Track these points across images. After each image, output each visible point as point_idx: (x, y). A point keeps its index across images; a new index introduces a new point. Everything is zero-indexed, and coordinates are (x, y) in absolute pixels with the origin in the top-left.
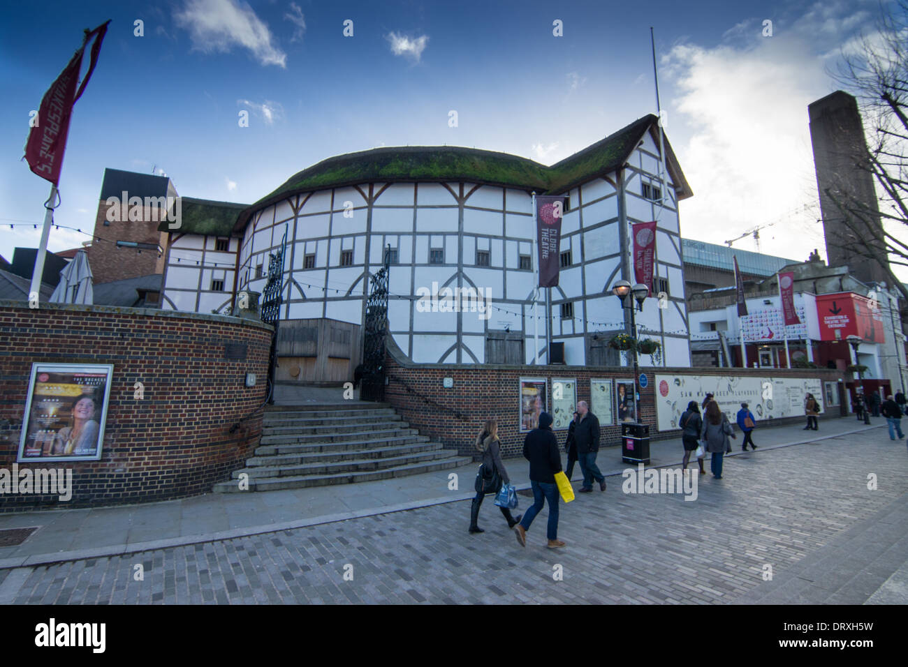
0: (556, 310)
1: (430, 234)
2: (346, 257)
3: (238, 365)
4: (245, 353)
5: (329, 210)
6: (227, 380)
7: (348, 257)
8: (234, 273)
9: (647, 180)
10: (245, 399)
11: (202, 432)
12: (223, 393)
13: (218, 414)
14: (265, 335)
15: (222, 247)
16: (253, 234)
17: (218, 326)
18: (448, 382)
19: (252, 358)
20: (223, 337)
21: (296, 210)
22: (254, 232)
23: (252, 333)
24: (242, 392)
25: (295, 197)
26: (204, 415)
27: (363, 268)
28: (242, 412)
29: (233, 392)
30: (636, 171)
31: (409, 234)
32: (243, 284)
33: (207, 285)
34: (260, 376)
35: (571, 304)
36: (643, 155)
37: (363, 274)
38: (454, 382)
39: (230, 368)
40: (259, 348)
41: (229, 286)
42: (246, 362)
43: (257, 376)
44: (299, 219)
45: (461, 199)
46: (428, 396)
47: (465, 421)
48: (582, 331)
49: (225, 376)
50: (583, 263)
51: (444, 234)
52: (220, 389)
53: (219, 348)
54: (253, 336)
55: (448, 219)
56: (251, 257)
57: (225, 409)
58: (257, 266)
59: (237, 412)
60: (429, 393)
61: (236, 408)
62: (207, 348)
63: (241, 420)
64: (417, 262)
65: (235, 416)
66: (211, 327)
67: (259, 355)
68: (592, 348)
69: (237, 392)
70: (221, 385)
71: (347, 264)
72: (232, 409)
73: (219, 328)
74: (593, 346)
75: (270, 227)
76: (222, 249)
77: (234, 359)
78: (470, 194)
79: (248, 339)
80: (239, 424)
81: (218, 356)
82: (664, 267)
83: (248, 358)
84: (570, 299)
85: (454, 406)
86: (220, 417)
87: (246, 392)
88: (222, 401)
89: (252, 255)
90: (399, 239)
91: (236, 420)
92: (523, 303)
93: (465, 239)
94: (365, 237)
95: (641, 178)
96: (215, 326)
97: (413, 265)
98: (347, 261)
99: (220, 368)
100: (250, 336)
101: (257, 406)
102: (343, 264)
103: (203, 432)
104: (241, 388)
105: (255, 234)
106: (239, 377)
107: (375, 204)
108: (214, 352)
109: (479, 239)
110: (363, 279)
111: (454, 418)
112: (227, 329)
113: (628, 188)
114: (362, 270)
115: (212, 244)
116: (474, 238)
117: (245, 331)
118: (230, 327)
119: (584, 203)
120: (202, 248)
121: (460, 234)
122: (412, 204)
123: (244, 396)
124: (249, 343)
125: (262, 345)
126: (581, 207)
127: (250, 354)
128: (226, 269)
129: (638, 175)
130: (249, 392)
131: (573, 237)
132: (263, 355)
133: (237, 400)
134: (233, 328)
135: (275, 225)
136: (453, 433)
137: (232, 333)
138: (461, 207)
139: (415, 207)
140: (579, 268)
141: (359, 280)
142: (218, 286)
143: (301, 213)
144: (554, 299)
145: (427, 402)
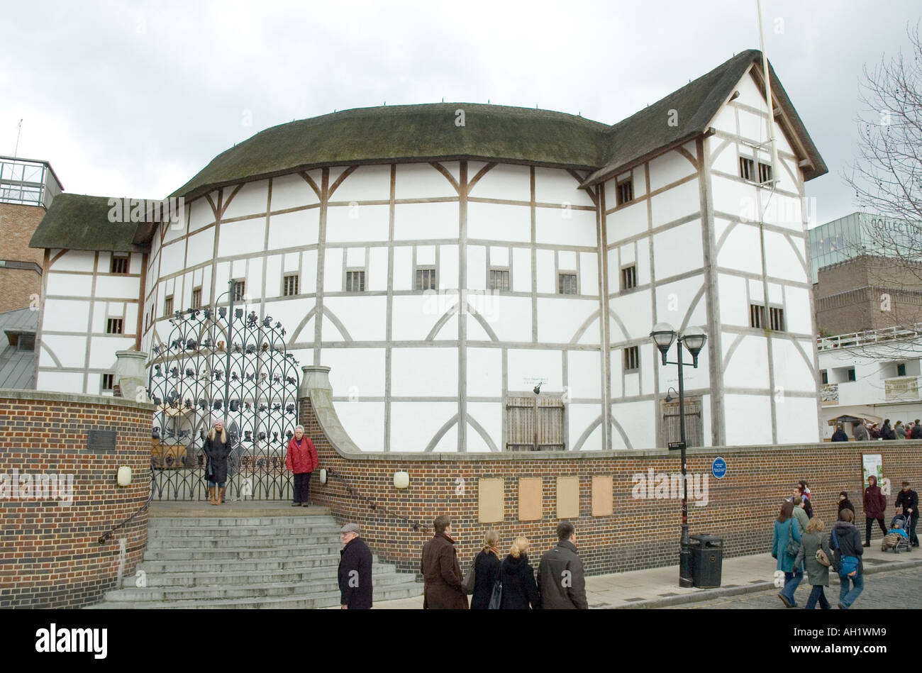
0: (617, 357)
1: (415, 243)
2: (289, 283)
3: (105, 457)
4: (114, 442)
5: (265, 211)
6: (92, 477)
7: (292, 282)
8: (136, 305)
9: (748, 152)
10: (118, 502)
11: (63, 542)
12: (88, 493)
13: (83, 519)
14: (141, 416)
15: (119, 267)
16: (161, 249)
17: (77, 408)
18: (402, 479)
19: (124, 448)
20: (84, 422)
21: (218, 213)
22: (162, 246)
23: (123, 414)
24: (113, 492)
25: (216, 193)
26: (65, 520)
27: (314, 300)
28: (114, 517)
29: (101, 492)
30: (729, 138)
31: (383, 244)
32: (149, 324)
33: (100, 325)
34: (138, 471)
35: (637, 347)
36: (740, 111)
37: (314, 308)
38: (410, 480)
39: (96, 462)
40: (134, 435)
41: (130, 327)
42: (116, 453)
43: (133, 472)
44: (222, 226)
45: (463, 187)
46: (374, 499)
47: (425, 534)
48: (652, 392)
49: (89, 472)
50: (654, 285)
51: (437, 243)
52: (83, 488)
53: (79, 437)
54: (125, 419)
55: (443, 219)
56: (157, 283)
57: (92, 514)
58: (167, 297)
59: (108, 518)
60: (377, 495)
61: (105, 513)
62: (64, 436)
63: (114, 528)
64: (395, 288)
65: (105, 523)
66: (69, 410)
67: (134, 444)
68: (665, 417)
69: (106, 492)
70: (85, 483)
71: (291, 294)
72: (100, 513)
73: (79, 411)
74: (666, 414)
75: (183, 238)
76: (119, 271)
77: (100, 449)
78: (477, 178)
79: (118, 424)
80: (110, 533)
81: (80, 447)
82: (779, 287)
83: (119, 448)
84: (636, 341)
85: (409, 513)
86: (86, 524)
87: (118, 492)
88: (87, 503)
89: (160, 280)
90: (367, 253)
91: (107, 528)
92: (565, 348)
93: (470, 249)
94: (316, 252)
95: (738, 148)
96: (73, 408)
97: (389, 293)
98: (291, 290)
99: (83, 462)
100: (120, 419)
101: (135, 510)
102: (286, 294)
103: (66, 542)
104: (111, 487)
105: (163, 249)
106: (107, 472)
107: (330, 200)
108: (74, 442)
109: (492, 248)
110: (314, 317)
111: (409, 530)
112: (88, 412)
113: (716, 166)
114: (312, 302)
115: (105, 265)
116: (484, 248)
117: (112, 413)
118: (92, 409)
119: (652, 189)
120: (92, 270)
121: (461, 242)
122: (388, 197)
123: (115, 497)
124: (119, 429)
125: (137, 430)
126: (649, 196)
127: (121, 443)
128: (126, 301)
129: (732, 145)
130: (123, 492)
131: (640, 242)
132: (140, 444)
133: (106, 502)
134: (96, 410)
135: (189, 235)
136: (408, 551)
137: (96, 417)
138: (463, 199)
139: (392, 202)
140: (648, 292)
141: (307, 318)
142: (115, 326)
143: (224, 217)
144: (613, 341)
145: (373, 508)
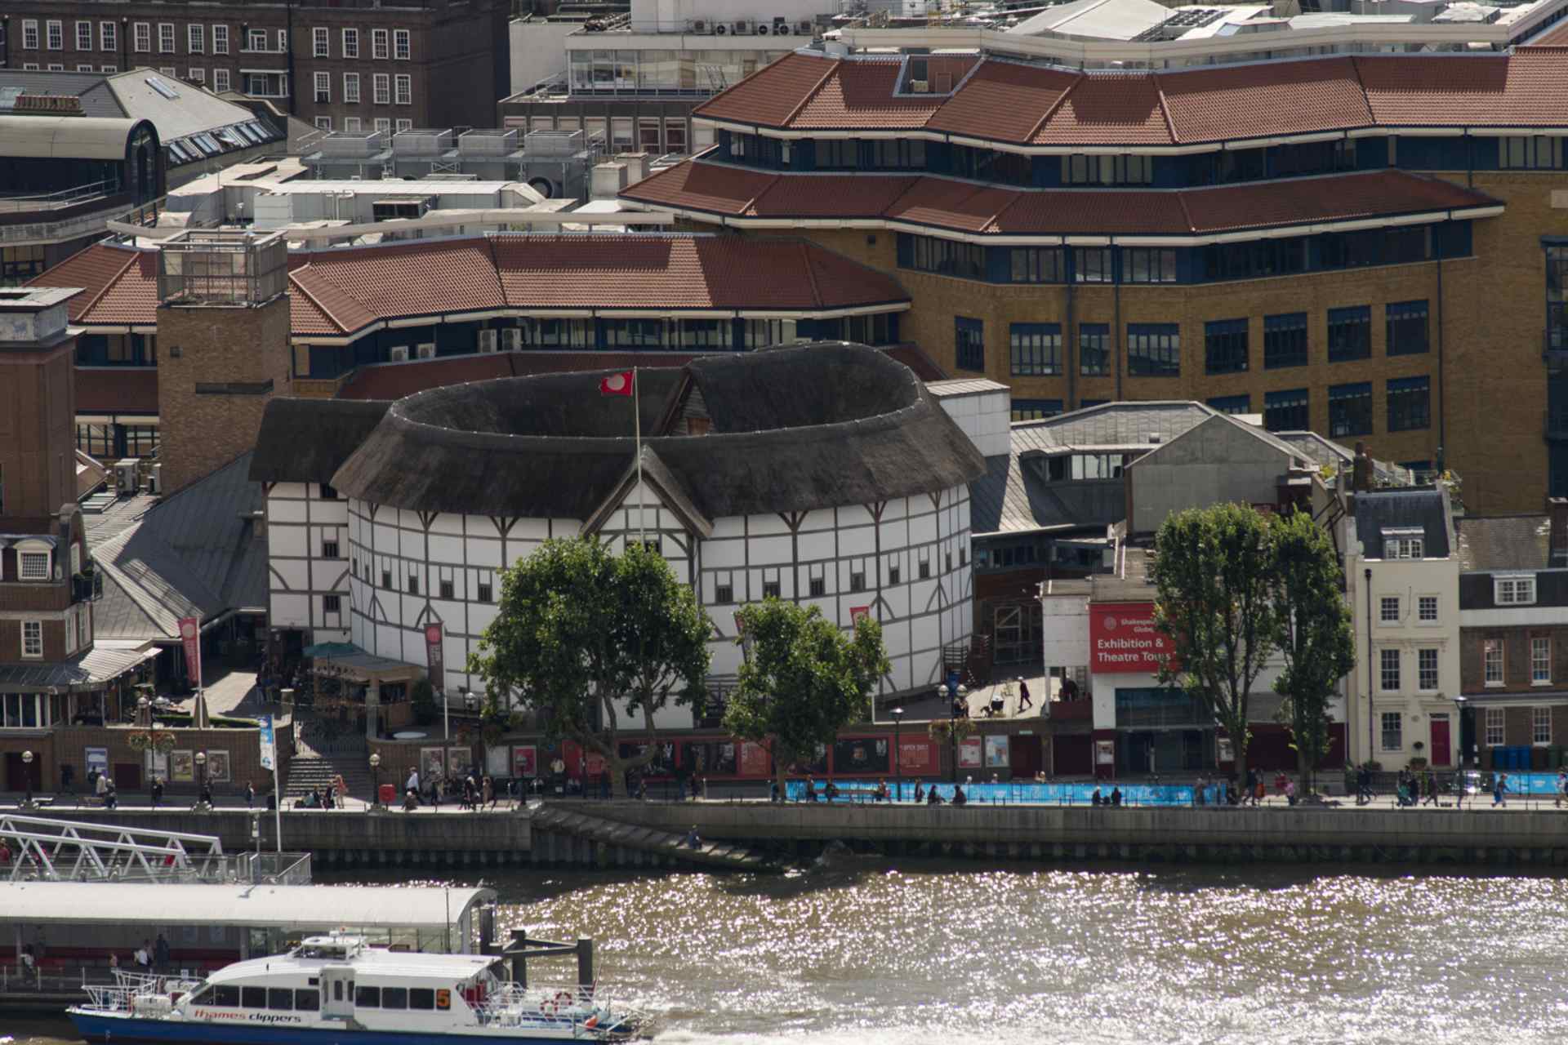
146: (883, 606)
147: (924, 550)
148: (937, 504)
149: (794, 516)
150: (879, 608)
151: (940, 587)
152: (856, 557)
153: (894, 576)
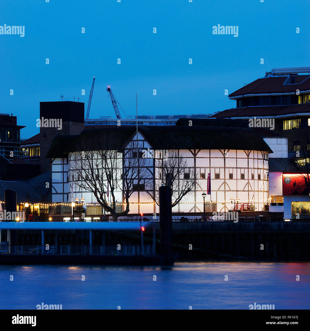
120: (62, 163)
146: (226, 184)
147: (242, 170)
148: (248, 156)
149: (195, 152)
150: (225, 185)
151: (248, 183)
152: (217, 168)
153: (231, 176)
